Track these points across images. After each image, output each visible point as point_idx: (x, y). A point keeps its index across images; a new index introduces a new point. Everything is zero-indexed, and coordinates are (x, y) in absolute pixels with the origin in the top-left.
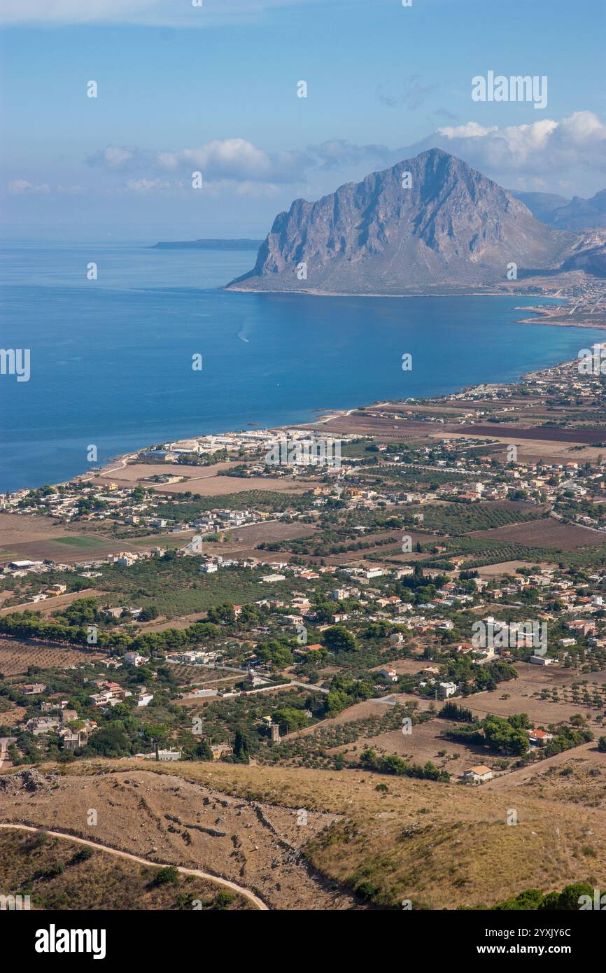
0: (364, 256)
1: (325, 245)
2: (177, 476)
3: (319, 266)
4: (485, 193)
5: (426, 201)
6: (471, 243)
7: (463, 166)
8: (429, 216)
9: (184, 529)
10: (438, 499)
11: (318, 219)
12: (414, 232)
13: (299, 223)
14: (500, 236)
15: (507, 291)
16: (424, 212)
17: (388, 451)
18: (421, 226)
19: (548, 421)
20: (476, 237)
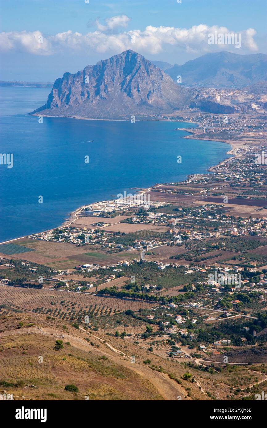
0: (98, 100)
1: (80, 94)
2: (106, 223)
3: (78, 105)
4: (153, 70)
5: (126, 74)
6: (148, 95)
7: (143, 58)
8: (128, 82)
9: (132, 249)
10: (222, 235)
11: (76, 82)
12: (121, 89)
13: (67, 84)
14: (160, 92)
15: (167, 118)
16: (125, 80)
17: (184, 210)
18: (125, 87)
19: (238, 195)
20: (150, 92)
